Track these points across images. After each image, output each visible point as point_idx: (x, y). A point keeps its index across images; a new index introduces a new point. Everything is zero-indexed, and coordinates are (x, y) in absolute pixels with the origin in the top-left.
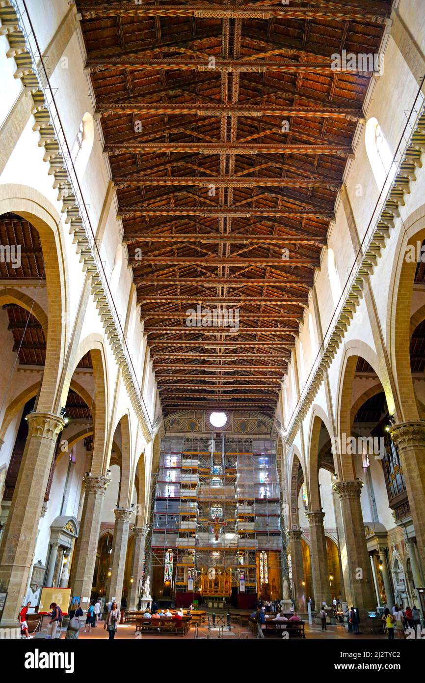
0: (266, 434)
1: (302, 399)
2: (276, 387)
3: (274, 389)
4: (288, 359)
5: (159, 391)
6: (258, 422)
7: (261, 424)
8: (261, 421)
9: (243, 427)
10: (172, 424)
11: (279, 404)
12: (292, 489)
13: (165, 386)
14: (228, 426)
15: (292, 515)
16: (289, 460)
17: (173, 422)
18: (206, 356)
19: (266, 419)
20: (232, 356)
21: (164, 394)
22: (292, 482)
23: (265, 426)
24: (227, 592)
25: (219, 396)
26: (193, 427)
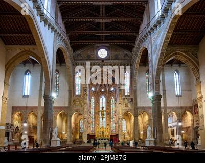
0: (128, 60)
8: (126, 54)
9: (116, 57)
14: (108, 57)
17: (78, 55)
24: (108, 136)
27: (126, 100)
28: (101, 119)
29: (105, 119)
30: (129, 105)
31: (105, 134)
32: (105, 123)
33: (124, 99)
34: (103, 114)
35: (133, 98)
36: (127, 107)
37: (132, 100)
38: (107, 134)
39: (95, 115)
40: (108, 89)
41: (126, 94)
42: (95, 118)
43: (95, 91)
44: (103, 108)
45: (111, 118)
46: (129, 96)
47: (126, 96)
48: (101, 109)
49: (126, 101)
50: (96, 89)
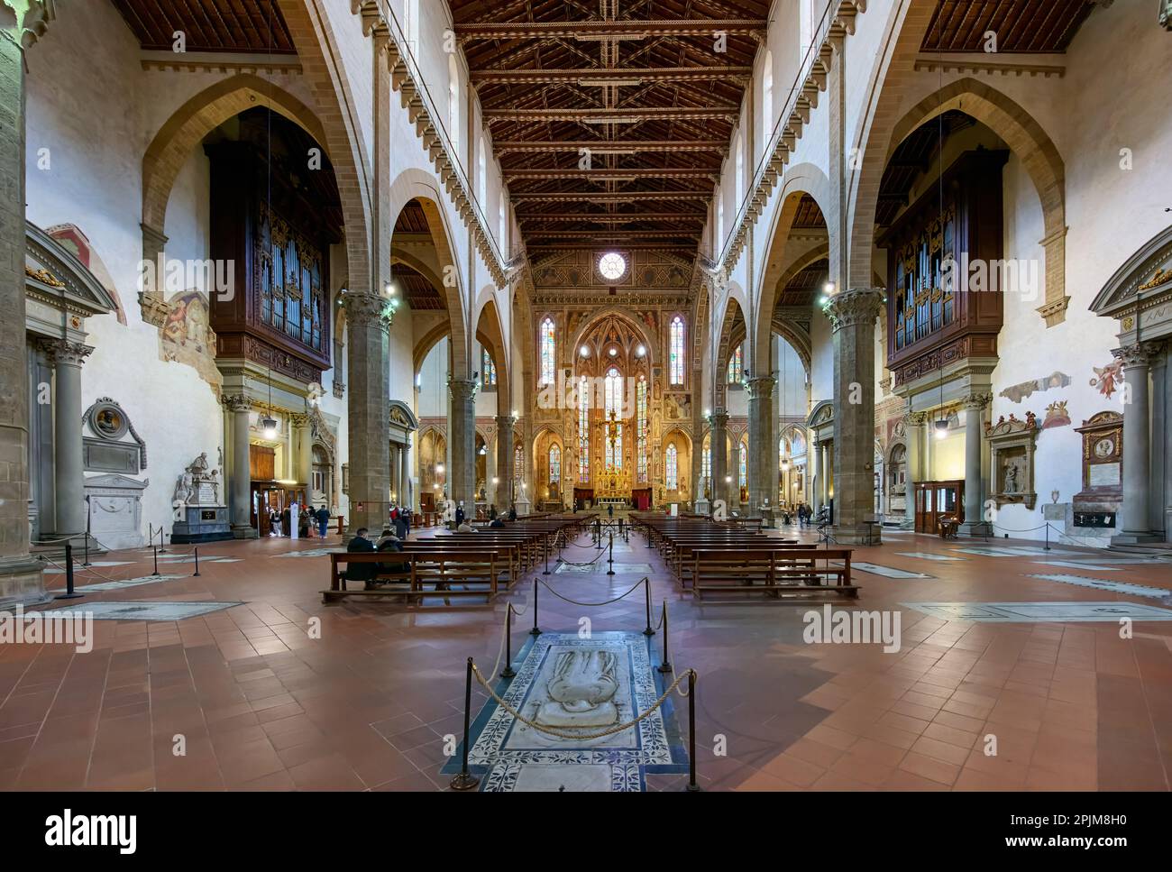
0: (681, 287)
1: (757, 181)
2: (704, 195)
3: (701, 198)
4: (735, 117)
5: (513, 206)
6: (671, 270)
7: (676, 273)
8: (676, 269)
9: (649, 278)
10: (544, 277)
11: (706, 230)
12: (719, 357)
13: (522, 197)
14: (626, 278)
15: (717, 394)
16: (719, 312)
17: (546, 272)
18: (583, 114)
19: (682, 264)
20: (631, 113)
21: (525, 217)
22: (721, 347)
23: (682, 276)
24: (626, 492)
25: (611, 217)
26: (575, 279)
27: (672, 398)
28: (608, 441)
29: (619, 442)
30: (681, 413)
31: (618, 486)
32: (619, 453)
33: (667, 397)
34: (613, 433)
35: (691, 392)
36: (674, 416)
37: (688, 397)
38: (625, 487)
39: (589, 430)
40: (627, 351)
41: (673, 381)
42: (590, 439)
43: (592, 358)
44: (613, 415)
45: (636, 439)
46: (681, 387)
47: (673, 387)
48: (608, 419)
49: (673, 402)
50: (593, 350)
